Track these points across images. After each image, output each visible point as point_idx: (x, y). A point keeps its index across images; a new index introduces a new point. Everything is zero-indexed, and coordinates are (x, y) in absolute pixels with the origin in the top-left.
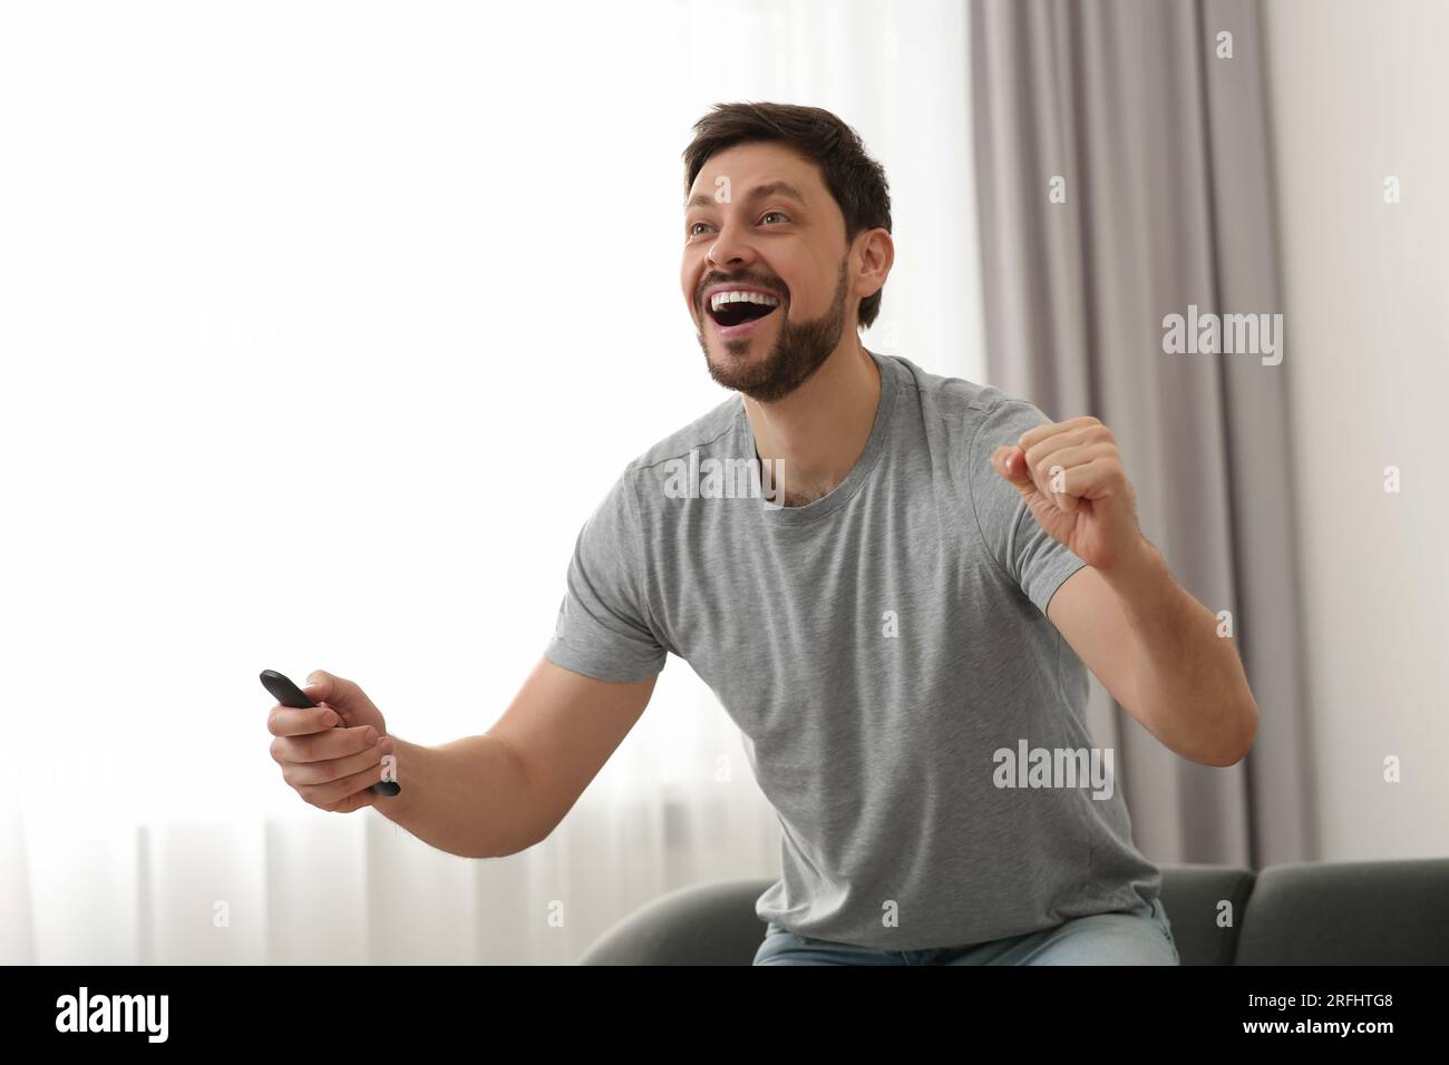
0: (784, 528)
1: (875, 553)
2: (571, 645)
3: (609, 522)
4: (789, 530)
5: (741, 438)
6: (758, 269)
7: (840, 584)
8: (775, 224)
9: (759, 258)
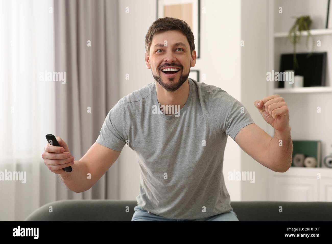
0: (168, 120)
1: (189, 126)
2: (108, 141)
3: (121, 114)
4: (169, 121)
5: (153, 97)
6: (177, 63)
7: (179, 133)
8: (180, 51)
9: (177, 60)
